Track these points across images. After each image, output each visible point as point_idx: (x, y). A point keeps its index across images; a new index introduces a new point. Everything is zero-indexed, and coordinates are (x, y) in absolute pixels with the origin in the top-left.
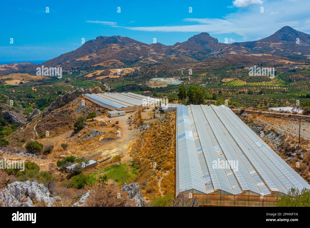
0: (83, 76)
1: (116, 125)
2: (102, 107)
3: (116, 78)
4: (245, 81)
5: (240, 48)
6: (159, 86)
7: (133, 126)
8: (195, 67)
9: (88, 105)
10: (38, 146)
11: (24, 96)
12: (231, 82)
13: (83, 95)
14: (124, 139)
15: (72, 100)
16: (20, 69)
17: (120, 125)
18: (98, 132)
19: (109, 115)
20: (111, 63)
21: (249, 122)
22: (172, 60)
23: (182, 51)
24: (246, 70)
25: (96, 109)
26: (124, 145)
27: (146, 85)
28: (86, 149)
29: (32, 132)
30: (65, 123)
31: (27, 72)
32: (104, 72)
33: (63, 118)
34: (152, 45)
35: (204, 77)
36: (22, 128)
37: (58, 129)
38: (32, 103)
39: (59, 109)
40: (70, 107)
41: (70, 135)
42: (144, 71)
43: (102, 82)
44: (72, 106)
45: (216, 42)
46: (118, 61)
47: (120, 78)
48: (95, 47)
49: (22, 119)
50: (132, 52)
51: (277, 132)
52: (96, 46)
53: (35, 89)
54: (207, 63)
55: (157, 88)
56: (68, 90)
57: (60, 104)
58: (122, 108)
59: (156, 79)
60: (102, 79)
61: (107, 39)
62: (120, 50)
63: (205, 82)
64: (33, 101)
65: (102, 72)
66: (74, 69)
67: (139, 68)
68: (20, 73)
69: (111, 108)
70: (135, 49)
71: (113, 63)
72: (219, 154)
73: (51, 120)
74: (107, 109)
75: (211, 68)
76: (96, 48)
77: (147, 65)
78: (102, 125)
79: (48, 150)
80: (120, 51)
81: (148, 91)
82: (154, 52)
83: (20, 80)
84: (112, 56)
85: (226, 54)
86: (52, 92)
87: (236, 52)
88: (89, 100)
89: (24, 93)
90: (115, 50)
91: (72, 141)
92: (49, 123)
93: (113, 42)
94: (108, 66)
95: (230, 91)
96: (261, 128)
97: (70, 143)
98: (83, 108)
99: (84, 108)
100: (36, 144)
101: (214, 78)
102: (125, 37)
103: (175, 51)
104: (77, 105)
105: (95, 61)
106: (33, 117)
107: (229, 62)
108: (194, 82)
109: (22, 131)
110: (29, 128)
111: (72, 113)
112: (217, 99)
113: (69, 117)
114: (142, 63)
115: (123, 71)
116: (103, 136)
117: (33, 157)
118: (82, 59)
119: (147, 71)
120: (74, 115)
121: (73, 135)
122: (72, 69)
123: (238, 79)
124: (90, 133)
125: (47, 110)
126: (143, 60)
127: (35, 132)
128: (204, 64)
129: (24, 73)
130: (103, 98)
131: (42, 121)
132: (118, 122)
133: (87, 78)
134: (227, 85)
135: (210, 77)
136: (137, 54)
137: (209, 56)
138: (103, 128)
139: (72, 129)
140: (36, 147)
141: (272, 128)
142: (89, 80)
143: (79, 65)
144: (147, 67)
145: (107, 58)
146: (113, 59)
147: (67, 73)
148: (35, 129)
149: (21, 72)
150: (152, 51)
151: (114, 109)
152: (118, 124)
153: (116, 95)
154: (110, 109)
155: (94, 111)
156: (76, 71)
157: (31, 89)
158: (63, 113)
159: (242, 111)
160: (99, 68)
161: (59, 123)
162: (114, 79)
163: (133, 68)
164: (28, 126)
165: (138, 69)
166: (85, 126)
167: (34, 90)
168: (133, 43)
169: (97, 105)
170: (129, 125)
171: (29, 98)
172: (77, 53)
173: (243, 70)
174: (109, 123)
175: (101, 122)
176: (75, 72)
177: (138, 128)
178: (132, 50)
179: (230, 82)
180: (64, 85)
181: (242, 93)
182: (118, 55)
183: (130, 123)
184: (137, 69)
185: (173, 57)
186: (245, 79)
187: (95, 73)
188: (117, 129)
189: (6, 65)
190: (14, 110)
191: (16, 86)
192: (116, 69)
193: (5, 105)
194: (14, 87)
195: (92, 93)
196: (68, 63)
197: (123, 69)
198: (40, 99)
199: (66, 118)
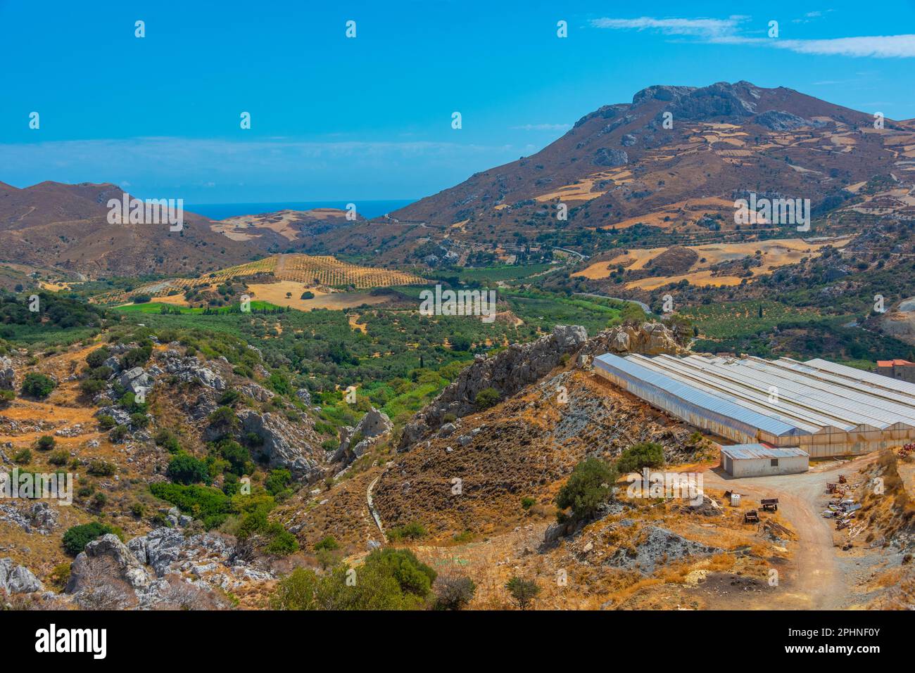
0: (567, 276)
1: (764, 518)
2: (681, 423)
3: (723, 287)
7: (856, 531)
9: (613, 408)
10: (415, 573)
11: (318, 354)
13: (585, 358)
14: (817, 592)
15: (534, 381)
16: (303, 236)
17: (783, 515)
18: (677, 540)
19: (722, 466)
20: (697, 216)
25: (654, 432)
27: (881, 331)
29: (358, 512)
30: (505, 485)
31: (332, 250)
32: (662, 255)
33: (495, 462)
36: (318, 491)
37: (471, 511)
38: (345, 385)
39: (477, 417)
40: (527, 412)
41: (537, 543)
42: (869, 258)
43: (651, 307)
44: (537, 406)
47: (745, 288)
48: (625, 139)
49: (308, 450)
50: (811, 160)
52: (633, 134)
53: (361, 324)
56: (497, 335)
57: (480, 393)
58: (792, 432)
60: (652, 288)
61: (684, 98)
62: (748, 153)
64: (350, 374)
65: (653, 256)
66: (525, 241)
67: (848, 241)
68: (302, 252)
69: (728, 432)
70: (825, 147)
71: (710, 212)
73: (439, 463)
74: (708, 433)
76: (633, 143)
77: (890, 229)
78: (691, 509)
79: (455, 599)
80: (748, 157)
83: (304, 284)
84: (704, 181)
86: (430, 340)
88: (615, 387)
89: (318, 338)
90: (722, 153)
92: (432, 478)
93: (715, 114)
94: (682, 227)
98: (585, 422)
99: (591, 421)
100: (406, 563)
102: (774, 90)
105: (624, 203)
106: (362, 447)
109: (317, 502)
110: (347, 493)
111: (533, 441)
113: (522, 460)
115: (759, 252)
116: (706, 563)
118: (564, 193)
119: (887, 256)
120: (546, 450)
121: (551, 543)
122: (517, 238)
124: (637, 545)
125: (419, 418)
126: (868, 199)
127: (371, 512)
129: (318, 254)
130: (683, 379)
131: (403, 465)
132: (774, 501)
133: (583, 285)
136: (835, 170)
138: (699, 526)
139: (535, 516)
140: (410, 576)
142: (590, 295)
143: (550, 224)
144: (886, 239)
145: (680, 188)
146: (712, 193)
147: (492, 257)
148: (370, 501)
151: (745, 437)
152: (772, 511)
153: (749, 370)
155: (643, 438)
156: (532, 249)
157: (347, 324)
158: (494, 437)
160: (641, 237)
161: (476, 483)
162: (710, 293)
163: (811, 239)
164: (340, 484)
165: (841, 243)
166: (608, 506)
167: (358, 331)
168: (814, 118)
169: (656, 413)
170: (834, 521)
171: (337, 360)
172: (542, 167)
174: (725, 501)
176: (529, 256)
177: (886, 545)
178: (811, 153)
182: (733, 178)
183: (836, 515)
184: (835, 245)
187: (621, 259)
188: (774, 538)
189: (254, 220)
190: (281, 411)
191: (289, 310)
192: (725, 242)
193: (248, 385)
194: (281, 310)
195: (625, 351)
196: (500, 215)
197: (759, 245)
198: (380, 369)
199: (506, 462)
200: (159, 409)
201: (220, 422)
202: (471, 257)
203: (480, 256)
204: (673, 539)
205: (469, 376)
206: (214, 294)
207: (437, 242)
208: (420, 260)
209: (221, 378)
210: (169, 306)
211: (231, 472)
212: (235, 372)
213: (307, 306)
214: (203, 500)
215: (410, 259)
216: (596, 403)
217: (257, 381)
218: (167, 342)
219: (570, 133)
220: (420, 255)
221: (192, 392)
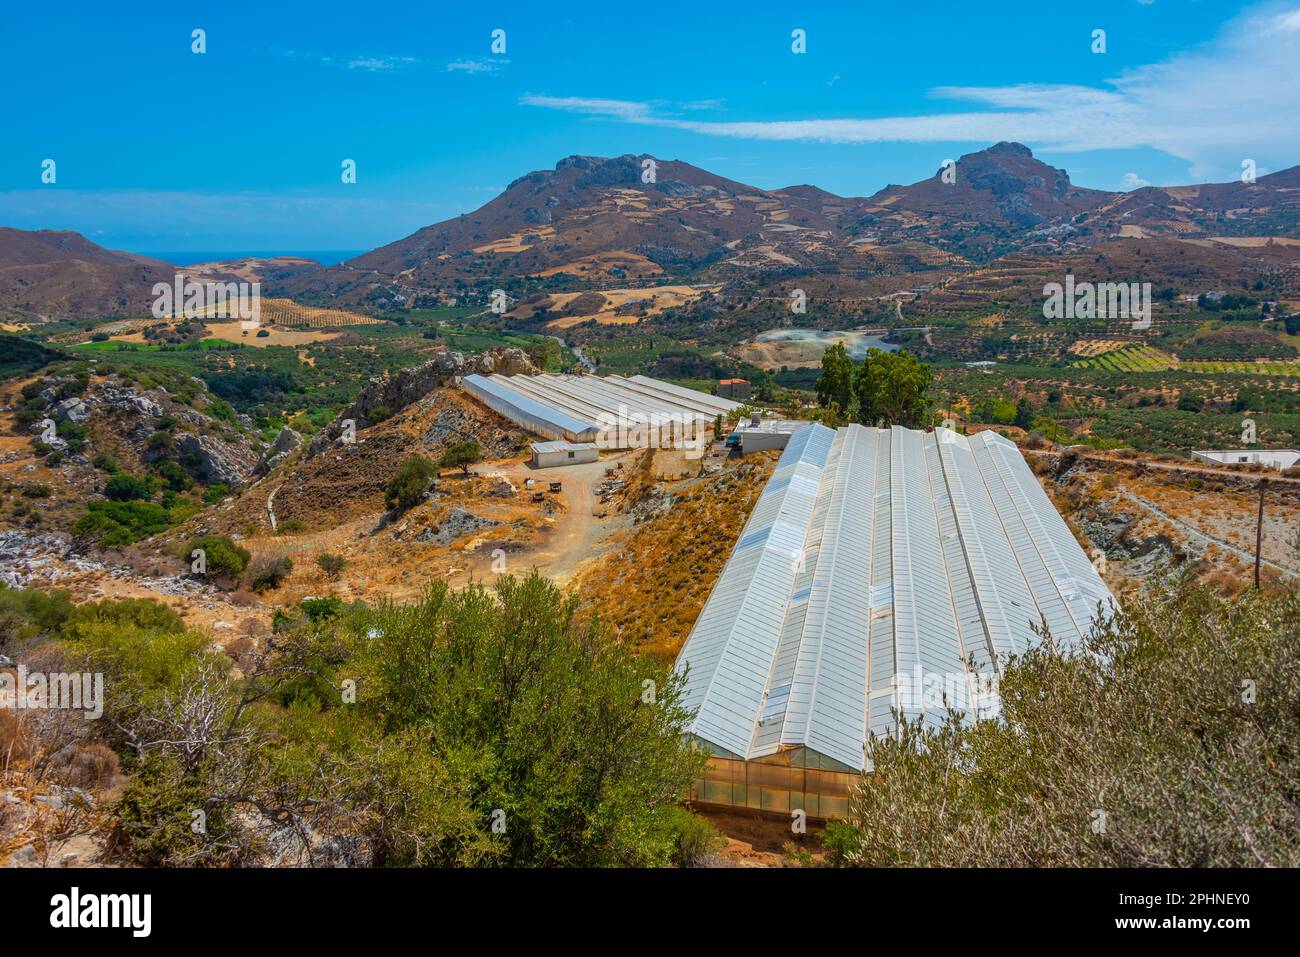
0: (498, 316)
1: (548, 498)
2: (517, 428)
3: (624, 325)
4: (1174, 355)
5: (1165, 211)
6: (796, 361)
7: (613, 504)
8: (954, 287)
9: (470, 418)
10: (227, 554)
11: (268, 385)
12: (1112, 354)
13: (458, 379)
14: (565, 550)
15: (417, 399)
16: (266, 282)
17: (563, 495)
18: (471, 517)
19: (532, 460)
20: (608, 266)
21: (1081, 504)
22: (859, 256)
23: (907, 219)
24: (1183, 305)
25: (496, 436)
26: (556, 573)
27: (739, 359)
28: (409, 581)
29: (257, 514)
31: (292, 294)
32: (577, 299)
33: (374, 466)
34: (780, 196)
35: (993, 330)
36: (231, 499)
37: (348, 508)
38: (291, 411)
39: (367, 430)
40: (405, 425)
41: (372, 528)
42: (736, 301)
43: (566, 341)
44: (414, 420)
45: (1059, 183)
46: (636, 257)
47: (641, 325)
48: (549, 200)
49: (244, 467)
50: (699, 222)
51: (1180, 548)
52: (556, 196)
53: (309, 358)
54: (1009, 274)
55: (784, 369)
57: (373, 411)
58: (589, 431)
59: (785, 333)
60: (568, 326)
61: (598, 167)
62: (649, 215)
63: (995, 354)
64: (296, 402)
65: (570, 299)
66: (465, 286)
67: (721, 288)
69: (547, 432)
70: (710, 211)
71: (617, 263)
72: (874, 616)
73: (329, 470)
74: (533, 434)
75: (1025, 292)
76: (556, 204)
77: (753, 277)
78: (493, 493)
79: (271, 575)
80: (649, 218)
81: (736, 381)
82: (788, 223)
84: (613, 237)
85: (1101, 235)
87: (1147, 227)
88: (475, 401)
89: (268, 370)
90: (628, 214)
91: (373, 548)
92: (321, 483)
93: (623, 181)
94: (596, 276)
95: (1099, 394)
96: (1117, 529)
97: (365, 556)
98: (448, 431)
99: (453, 430)
101: (1034, 338)
103: (876, 223)
104: (431, 417)
105: (548, 254)
106: (276, 460)
107: (1110, 269)
108: (944, 350)
109: (226, 508)
110: (252, 500)
111: (406, 448)
112: (1035, 423)
113: (395, 464)
114: (734, 268)
115: (654, 296)
116: (486, 534)
117: (205, 597)
118: (499, 246)
119: (750, 299)
121: (381, 527)
122: (458, 284)
123: (1143, 346)
124: (441, 523)
126: (742, 254)
127: (269, 514)
128: (995, 275)
129: (278, 297)
132: (560, 484)
133: (511, 323)
134: (1092, 367)
135: (1020, 331)
136: (717, 230)
137: (1026, 243)
138: (494, 506)
140: (221, 558)
141: (1165, 527)
143: (486, 272)
144: (750, 286)
145: (594, 243)
146: (620, 248)
147: (435, 301)
148: (270, 505)
149: (270, 291)
150: (779, 218)
151: (556, 436)
152: (557, 492)
154: (544, 435)
156: (470, 294)
157: (296, 358)
158: (376, 447)
159: (1070, 460)
160: (562, 283)
161: (356, 485)
162: (613, 330)
163: (696, 286)
164: (251, 492)
165: (716, 291)
166: (430, 494)
167: (307, 364)
168: (703, 187)
169: (500, 420)
170: (600, 497)
171: (285, 390)
172: (479, 223)
173: (1171, 307)
174: (523, 486)
175: (492, 482)
176: (467, 300)
177: (628, 513)
178: (700, 216)
179: (1108, 356)
180: (419, 348)
181: (1151, 404)
182: (637, 235)
183: (604, 492)
184: (711, 291)
185: (866, 244)
186: (1176, 345)
187: (544, 302)
189: (218, 266)
190: (219, 434)
191: (243, 346)
192: (630, 288)
193: (186, 412)
194: (236, 347)
195: (491, 372)
196: (443, 264)
197: (655, 291)
198: (324, 397)
199: (382, 466)
200: (97, 435)
201: (158, 445)
202: (417, 300)
203: (425, 299)
204: (468, 517)
205: (365, 397)
206: (172, 333)
207: (387, 287)
208: (371, 303)
209: (158, 405)
210: (127, 344)
211: (170, 488)
212: (173, 401)
213: (263, 343)
214: (141, 514)
215: (362, 302)
216: (458, 414)
217: (196, 408)
218: (105, 375)
219: (504, 194)
220: (371, 298)
221: (128, 419)
